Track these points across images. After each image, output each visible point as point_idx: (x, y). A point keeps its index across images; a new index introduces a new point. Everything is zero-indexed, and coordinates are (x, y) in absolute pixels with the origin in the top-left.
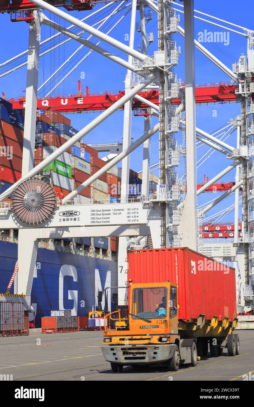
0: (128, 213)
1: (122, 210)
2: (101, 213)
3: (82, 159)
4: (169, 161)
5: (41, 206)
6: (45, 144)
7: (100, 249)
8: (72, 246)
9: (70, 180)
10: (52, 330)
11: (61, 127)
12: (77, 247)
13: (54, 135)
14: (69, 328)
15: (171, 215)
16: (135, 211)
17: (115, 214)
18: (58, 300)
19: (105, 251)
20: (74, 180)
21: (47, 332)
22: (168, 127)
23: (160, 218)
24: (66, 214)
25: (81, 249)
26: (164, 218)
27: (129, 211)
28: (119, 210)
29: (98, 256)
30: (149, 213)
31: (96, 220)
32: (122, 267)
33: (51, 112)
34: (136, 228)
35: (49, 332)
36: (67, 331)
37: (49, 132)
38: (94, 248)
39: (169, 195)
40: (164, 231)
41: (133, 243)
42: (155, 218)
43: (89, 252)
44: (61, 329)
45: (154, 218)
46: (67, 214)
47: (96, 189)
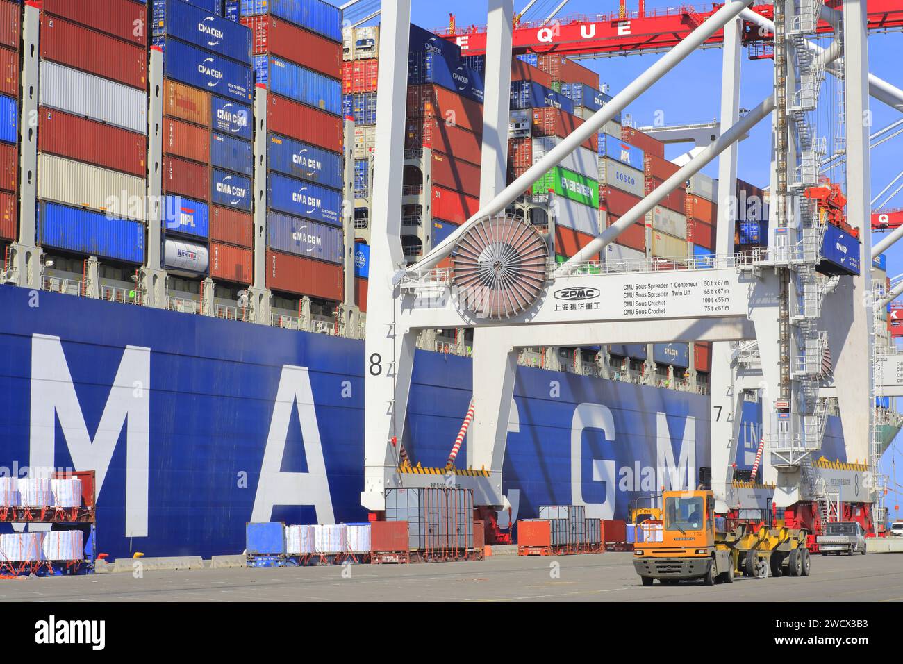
0: (707, 292)
1: (691, 285)
2: (646, 291)
3: (625, 164)
4: (795, 175)
5: (514, 277)
6: (537, 132)
7: (668, 366)
8: (601, 361)
9: (596, 212)
10: (540, 549)
11: (574, 91)
12: (614, 362)
13: (556, 113)
14: (580, 544)
15: (800, 295)
16: (720, 287)
17: (676, 294)
18: (569, 481)
19: (680, 372)
20: (605, 213)
21: (530, 553)
22: (794, 99)
23: (777, 302)
24: (569, 294)
25: (623, 368)
26: (785, 303)
27: (707, 288)
28: (686, 285)
29: (664, 383)
30: (752, 292)
31: (635, 308)
32: (721, 407)
33: (552, 58)
34: (734, 324)
35: (535, 553)
36: (576, 550)
37: (548, 105)
38: (654, 365)
39: (797, 251)
40: (785, 331)
41: (744, 353)
42: (766, 302)
43: (642, 374)
44: (561, 546)
45: (762, 302)
46: (571, 295)
47: (659, 231)
